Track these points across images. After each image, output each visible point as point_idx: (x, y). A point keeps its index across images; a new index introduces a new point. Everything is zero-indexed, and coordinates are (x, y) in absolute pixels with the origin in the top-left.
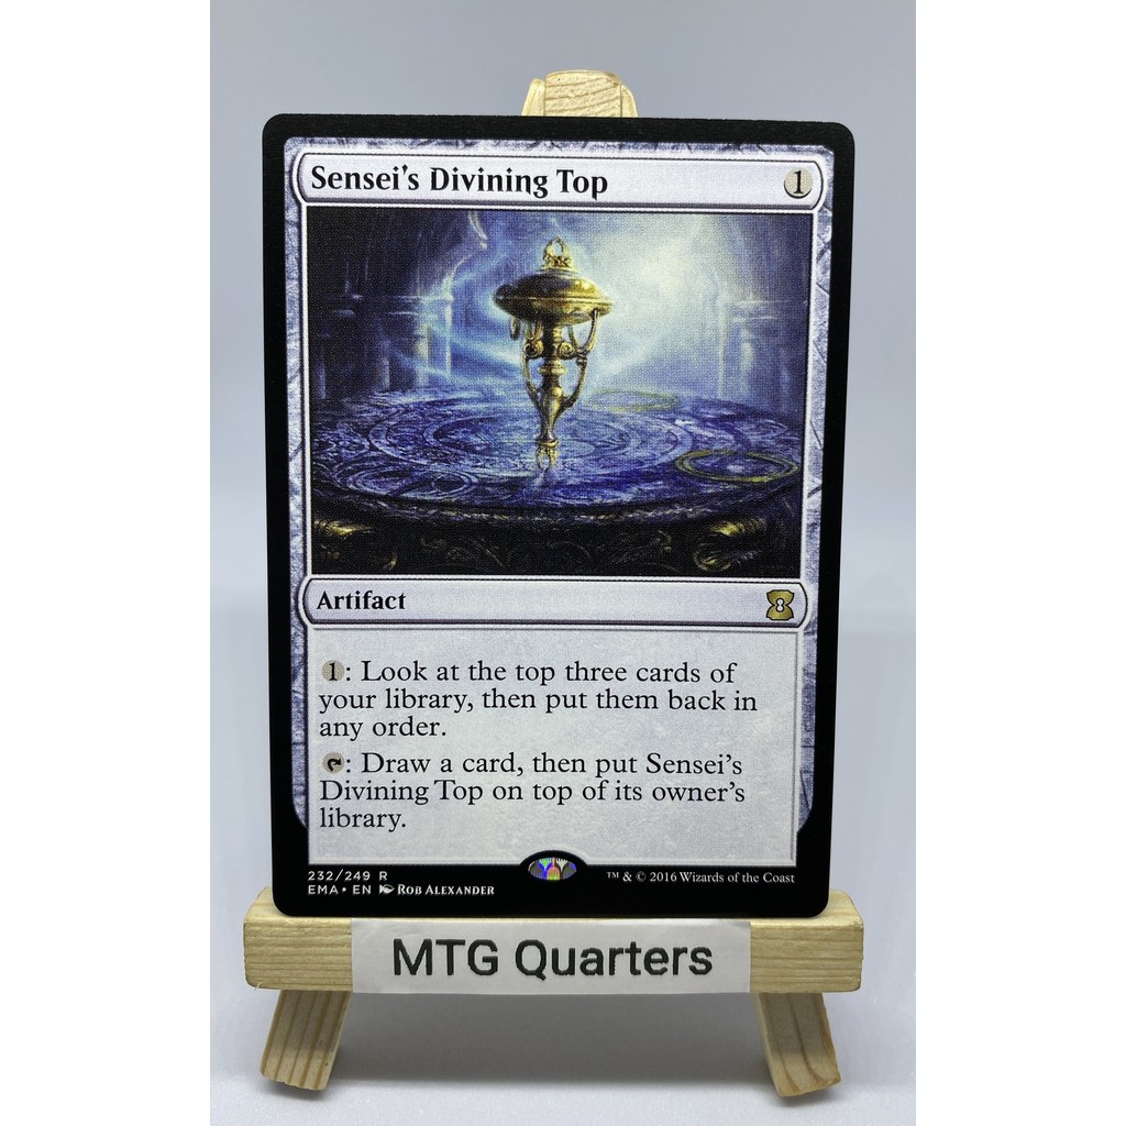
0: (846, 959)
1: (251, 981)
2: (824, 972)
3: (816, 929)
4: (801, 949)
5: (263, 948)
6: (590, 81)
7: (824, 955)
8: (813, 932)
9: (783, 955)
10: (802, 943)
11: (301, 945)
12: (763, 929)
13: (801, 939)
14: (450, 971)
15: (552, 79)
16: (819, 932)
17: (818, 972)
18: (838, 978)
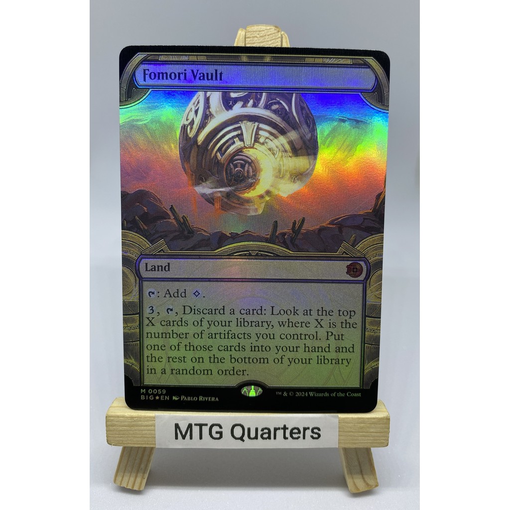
0: (382, 432)
1: (109, 442)
2: (372, 438)
3: (368, 419)
4: (362, 428)
5: (114, 427)
6: (266, 30)
7: (372, 430)
8: (367, 420)
9: (353, 431)
10: (362, 425)
11: (132, 426)
12: (344, 419)
13: (362, 423)
14: (201, 438)
15: (249, 29)
16: (370, 420)
17: (369, 438)
18: (378, 441)
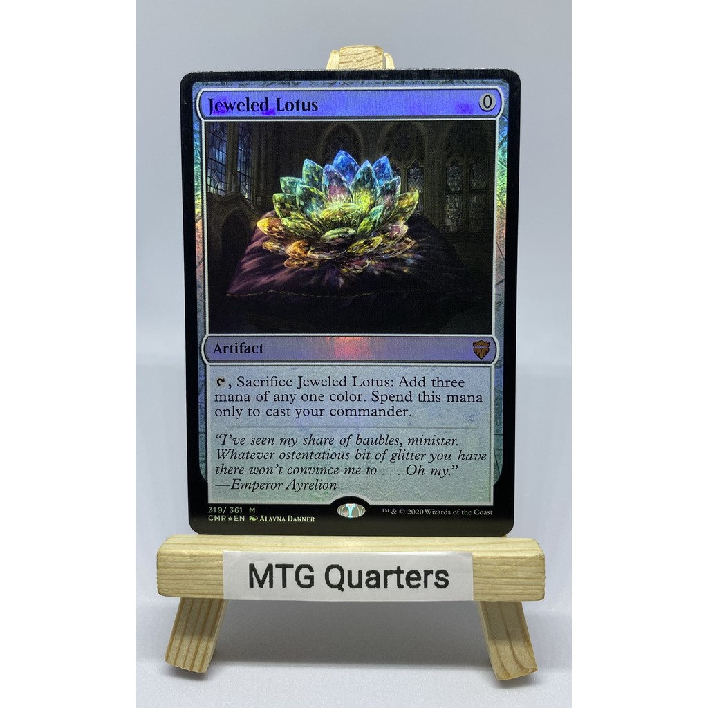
1: (161, 592)
2: (520, 587)
3: (514, 558)
4: (505, 572)
5: (168, 570)
6: (364, 52)
7: (520, 575)
8: (512, 560)
9: (494, 576)
10: (506, 567)
11: (192, 568)
12: (480, 558)
13: (505, 564)
14: (284, 585)
15: (343, 51)
16: (516, 560)
17: (516, 587)
18: (529, 592)
